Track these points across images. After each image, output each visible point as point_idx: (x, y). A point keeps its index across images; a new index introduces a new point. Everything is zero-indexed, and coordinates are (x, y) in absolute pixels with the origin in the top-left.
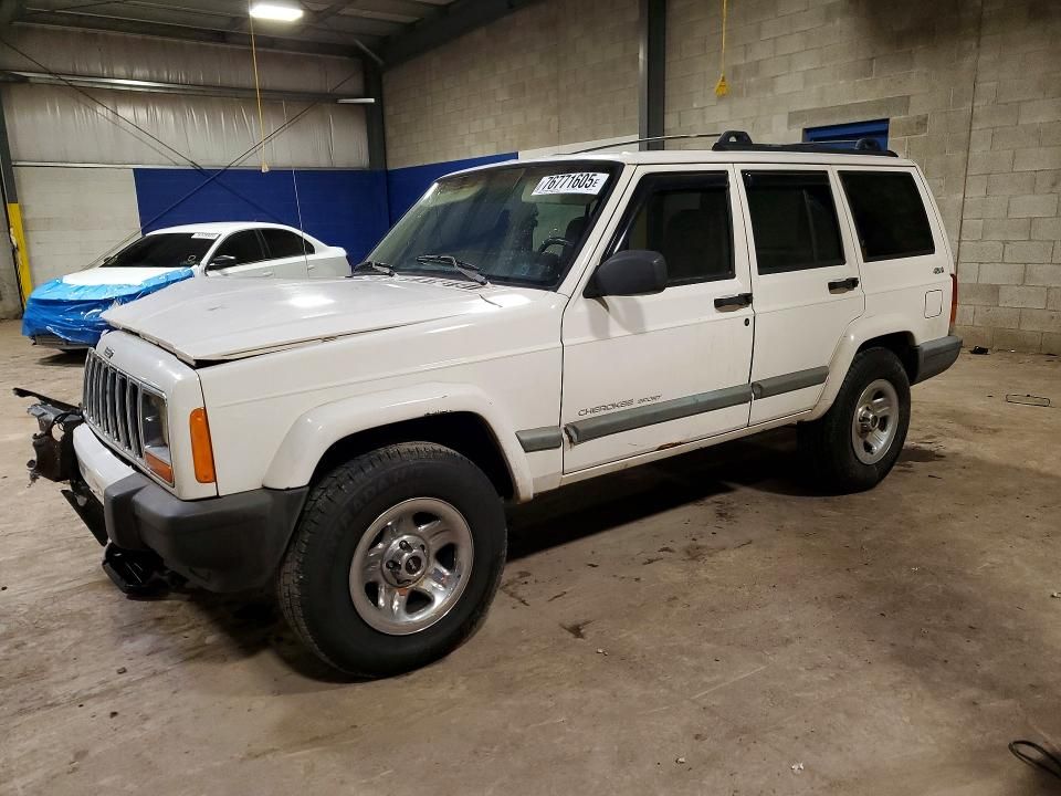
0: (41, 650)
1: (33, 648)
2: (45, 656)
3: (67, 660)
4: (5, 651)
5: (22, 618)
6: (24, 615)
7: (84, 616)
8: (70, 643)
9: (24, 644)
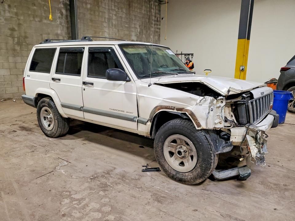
0: (281, 181)
1: (282, 183)
2: (281, 179)
3: (277, 175)
4: (290, 186)
5: (278, 193)
6: (277, 194)
7: (262, 183)
8: (273, 178)
9: (284, 185)
